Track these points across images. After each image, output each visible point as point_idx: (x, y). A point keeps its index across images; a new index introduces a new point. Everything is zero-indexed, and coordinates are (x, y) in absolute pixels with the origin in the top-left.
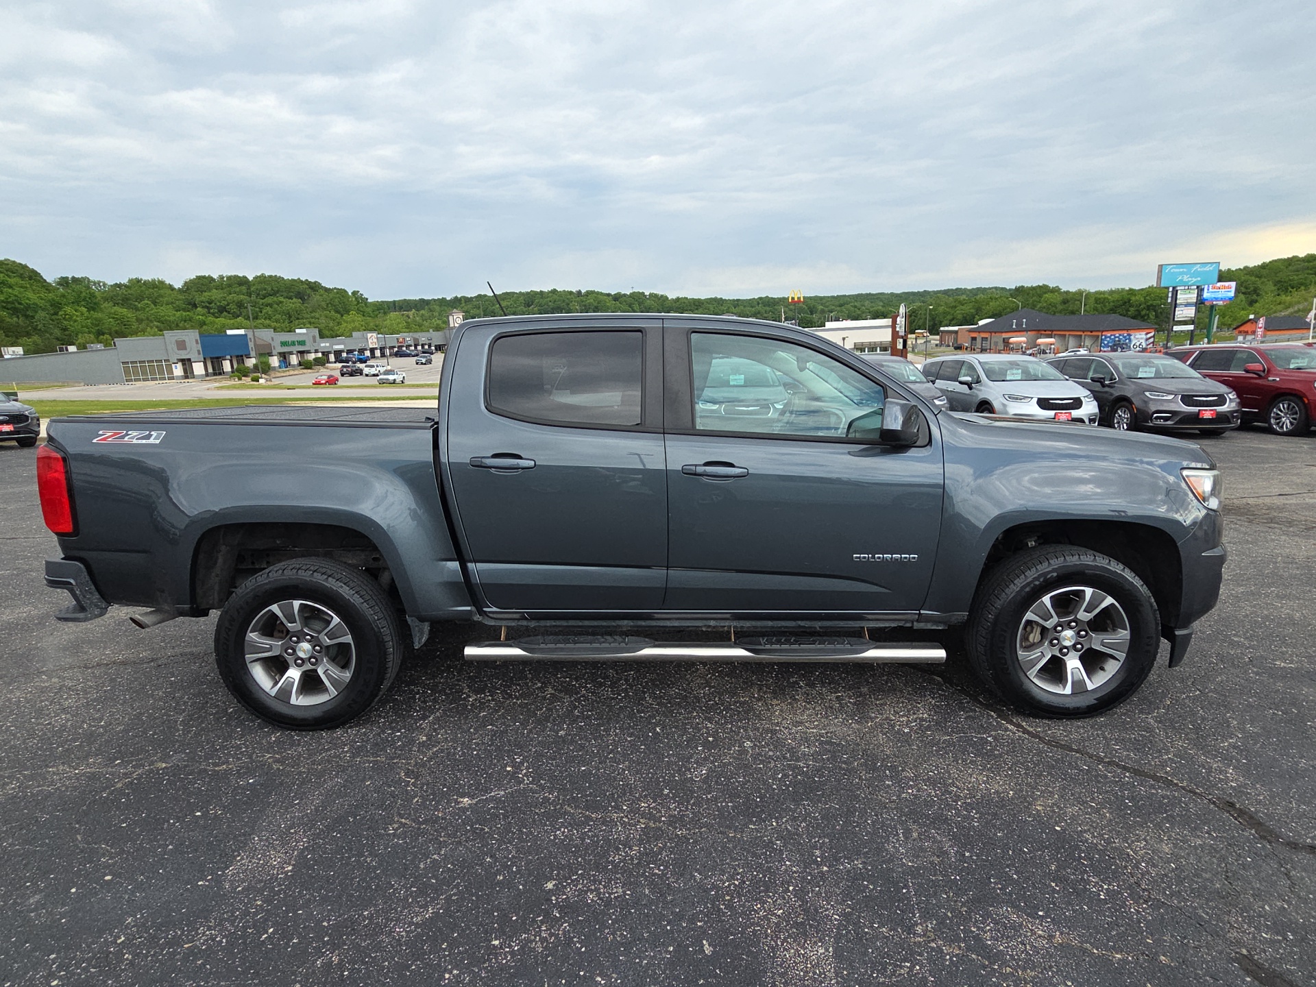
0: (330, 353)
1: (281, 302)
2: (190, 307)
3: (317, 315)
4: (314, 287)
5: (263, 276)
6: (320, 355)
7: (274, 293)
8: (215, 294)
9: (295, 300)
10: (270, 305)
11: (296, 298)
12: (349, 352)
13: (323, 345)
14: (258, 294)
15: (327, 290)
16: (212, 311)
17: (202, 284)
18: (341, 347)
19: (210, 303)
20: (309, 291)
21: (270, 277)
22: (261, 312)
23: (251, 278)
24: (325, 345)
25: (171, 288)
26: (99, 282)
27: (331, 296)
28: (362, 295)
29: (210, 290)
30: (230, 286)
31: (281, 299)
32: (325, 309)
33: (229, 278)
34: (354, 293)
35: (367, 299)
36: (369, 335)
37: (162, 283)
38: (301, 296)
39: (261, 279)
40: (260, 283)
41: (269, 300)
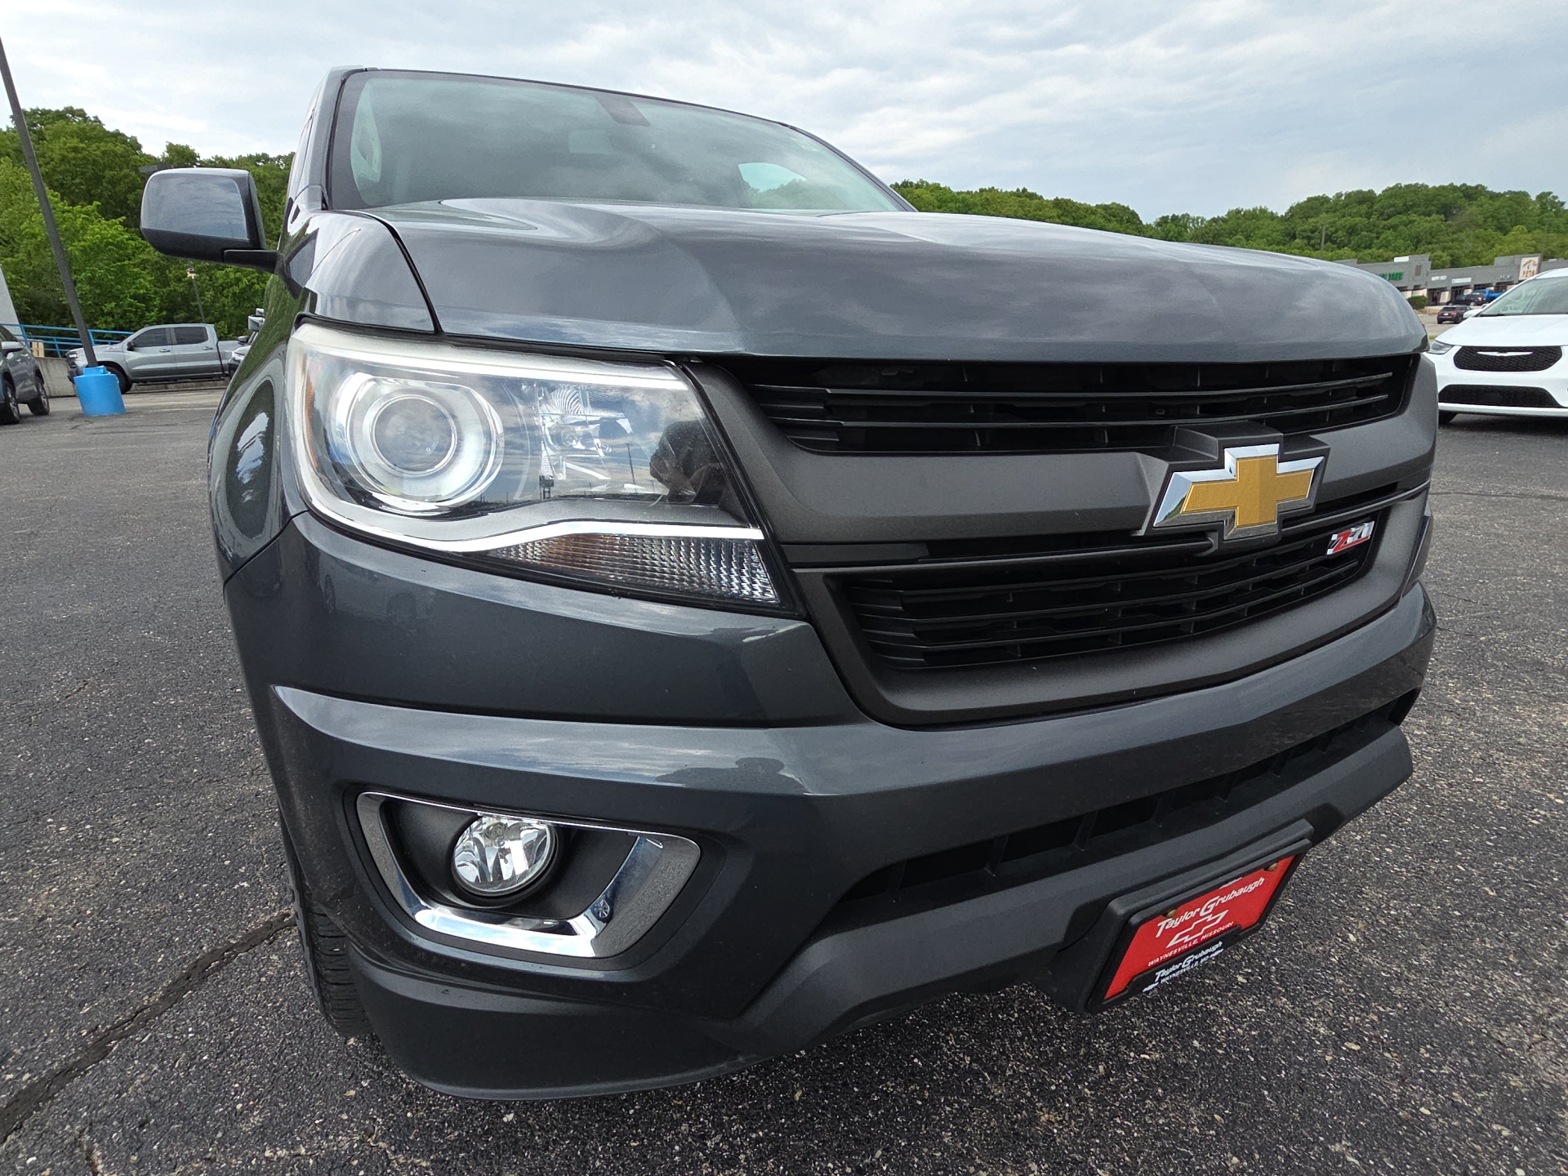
0: (1444, 290)
1: (1411, 222)
2: (1287, 239)
3: (1462, 235)
4: (1472, 194)
5: (1397, 187)
6: (1423, 293)
7: (1407, 209)
8: (1323, 220)
9: (1434, 216)
10: (1394, 227)
11: (1438, 213)
12: (1477, 287)
13: (1433, 279)
14: (1382, 214)
15: (1494, 196)
16: (1312, 242)
17: (1312, 208)
18: (1468, 280)
19: (1313, 232)
20: (1462, 202)
21: (1408, 187)
22: (1378, 238)
23: (1378, 192)
24: (1438, 278)
25: (1273, 216)
26: (1198, 218)
27: (1497, 204)
28: (1555, 197)
29: (1317, 214)
30: (1346, 205)
31: (1414, 217)
32: (1480, 226)
33: (1348, 195)
34: (1541, 197)
35: (1563, 204)
36: (1525, 260)
37: (1263, 211)
38: (1446, 211)
39: (1394, 192)
40: (1391, 197)
41: (1393, 221)
